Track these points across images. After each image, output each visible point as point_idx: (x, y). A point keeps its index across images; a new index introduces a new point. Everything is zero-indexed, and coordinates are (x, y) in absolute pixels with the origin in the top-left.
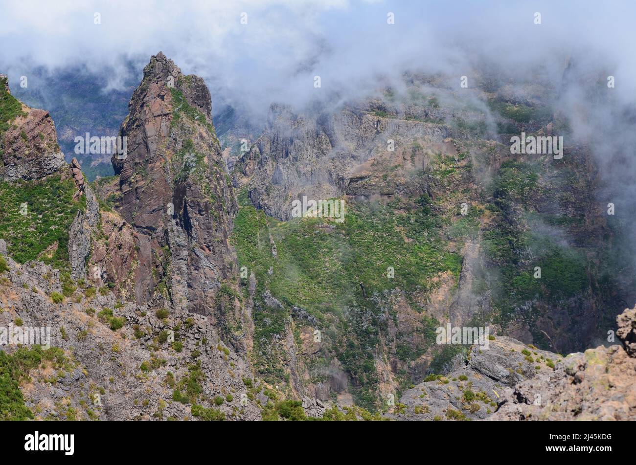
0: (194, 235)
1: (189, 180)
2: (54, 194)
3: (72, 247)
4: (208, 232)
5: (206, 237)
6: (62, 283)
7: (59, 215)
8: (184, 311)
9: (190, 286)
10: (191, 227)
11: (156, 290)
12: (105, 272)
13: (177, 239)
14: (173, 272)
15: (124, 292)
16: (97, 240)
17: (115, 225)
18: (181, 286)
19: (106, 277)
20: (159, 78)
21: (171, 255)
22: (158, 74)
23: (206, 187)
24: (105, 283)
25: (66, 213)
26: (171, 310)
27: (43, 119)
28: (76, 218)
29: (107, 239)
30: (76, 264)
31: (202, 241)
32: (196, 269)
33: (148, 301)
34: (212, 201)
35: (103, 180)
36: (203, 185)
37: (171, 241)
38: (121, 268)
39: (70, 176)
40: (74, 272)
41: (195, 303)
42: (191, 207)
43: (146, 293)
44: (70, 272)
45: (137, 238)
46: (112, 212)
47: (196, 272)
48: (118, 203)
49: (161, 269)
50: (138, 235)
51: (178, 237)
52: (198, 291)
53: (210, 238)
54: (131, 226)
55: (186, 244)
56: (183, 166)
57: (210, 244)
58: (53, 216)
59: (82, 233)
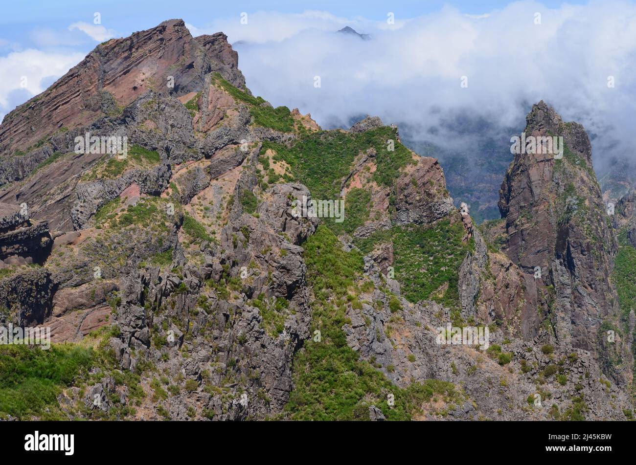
0: (577, 274)
1: (572, 222)
2: (444, 237)
3: (461, 287)
4: (590, 271)
5: (589, 275)
6: (453, 321)
7: (449, 257)
8: (569, 346)
9: (573, 323)
10: (574, 267)
11: (541, 327)
12: (493, 310)
13: (561, 278)
14: (558, 309)
15: (511, 329)
16: (486, 280)
17: (502, 265)
18: (565, 322)
19: (494, 315)
20: (541, 125)
21: (555, 294)
22: (540, 122)
23: (587, 228)
24: (493, 320)
25: (456, 255)
26: (556, 345)
27: (432, 167)
28: (465, 260)
29: (495, 279)
30: (466, 303)
31: (585, 280)
32: (579, 307)
33: (534, 337)
34: (593, 241)
35: (490, 223)
36: (585, 226)
37: (556, 280)
38: (509, 306)
39: (459, 220)
40: (463, 310)
41: (578, 338)
42: (573, 247)
43: (532, 330)
44: (460, 310)
45: (523, 277)
46: (499, 253)
47: (579, 309)
48: (505, 245)
49: (546, 307)
50: (524, 275)
51: (562, 276)
52: (581, 327)
53: (592, 277)
54: (517, 267)
55: (570, 283)
56: (566, 209)
57: (592, 282)
58: (443, 258)
59: (471, 274)
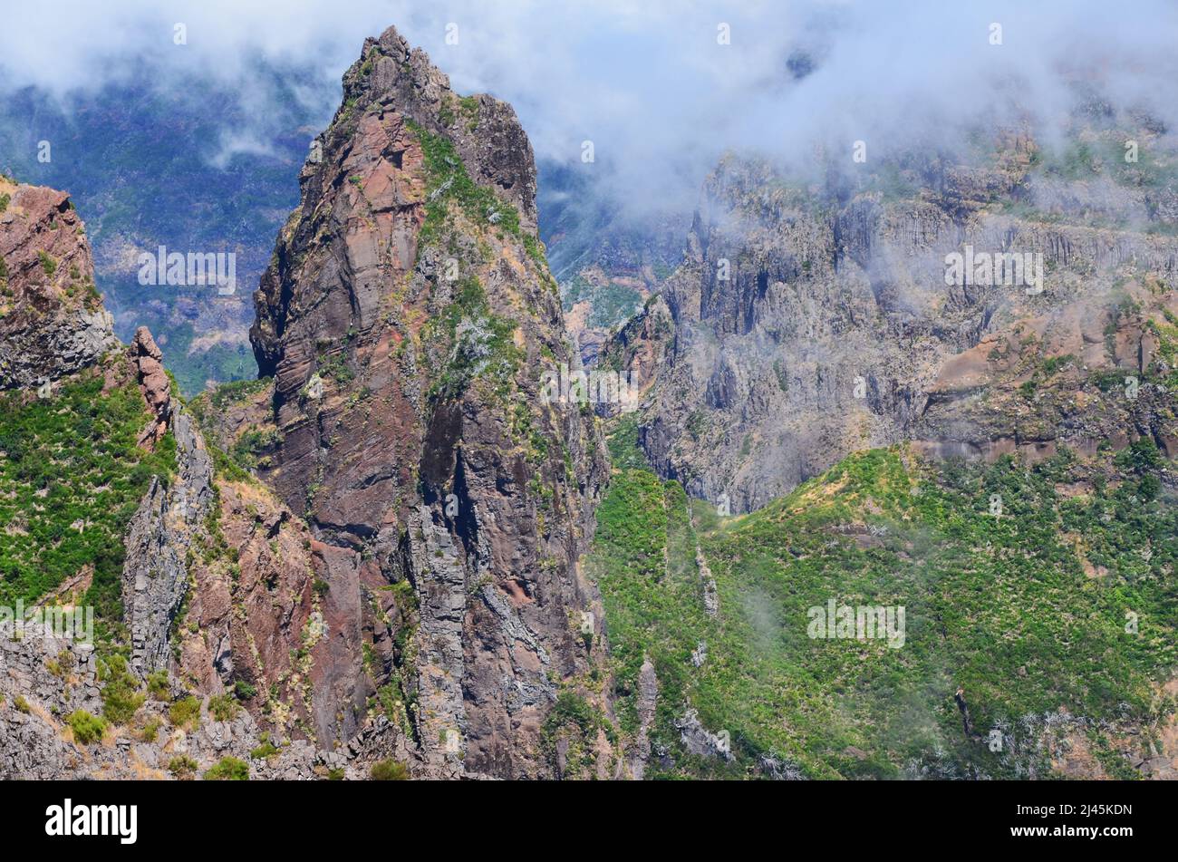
0: (483, 550)
1: (472, 395)
2: (83, 429)
3: (132, 581)
4: (523, 542)
5: (518, 555)
6: (103, 685)
7: (97, 490)
8: (453, 767)
9: (469, 695)
10: (475, 527)
11: (372, 706)
12: (226, 654)
13: (435, 561)
14: (424, 655)
15: (280, 712)
16: (206, 563)
17: (259, 519)
18: (444, 695)
19: (230, 669)
20: (388, 101)
21: (418, 607)
22: (384, 91)
23: (518, 414)
24: (227, 684)
25: (117, 486)
26: (414, 762)
27: (51, 216)
28: (146, 500)
29: (236, 560)
30: (144, 631)
31: (507, 568)
32: (487, 648)
33: (350, 736)
34: (535, 453)
35: (224, 391)
36: (512, 408)
37: (419, 567)
38: (275, 643)
39: (131, 379)
40: (137, 652)
41: (483, 743)
42: (474, 469)
43: (345, 715)
44: (127, 653)
45: (321, 556)
46: (249, 481)
47: (489, 654)
48: (267, 458)
49: (387, 647)
50: (325, 548)
51: (439, 555)
52: (493, 710)
53: (527, 560)
54: (304, 524)
55: (461, 576)
56: (454, 354)
57: (527, 576)
58: (79, 493)
59: (162, 542)
